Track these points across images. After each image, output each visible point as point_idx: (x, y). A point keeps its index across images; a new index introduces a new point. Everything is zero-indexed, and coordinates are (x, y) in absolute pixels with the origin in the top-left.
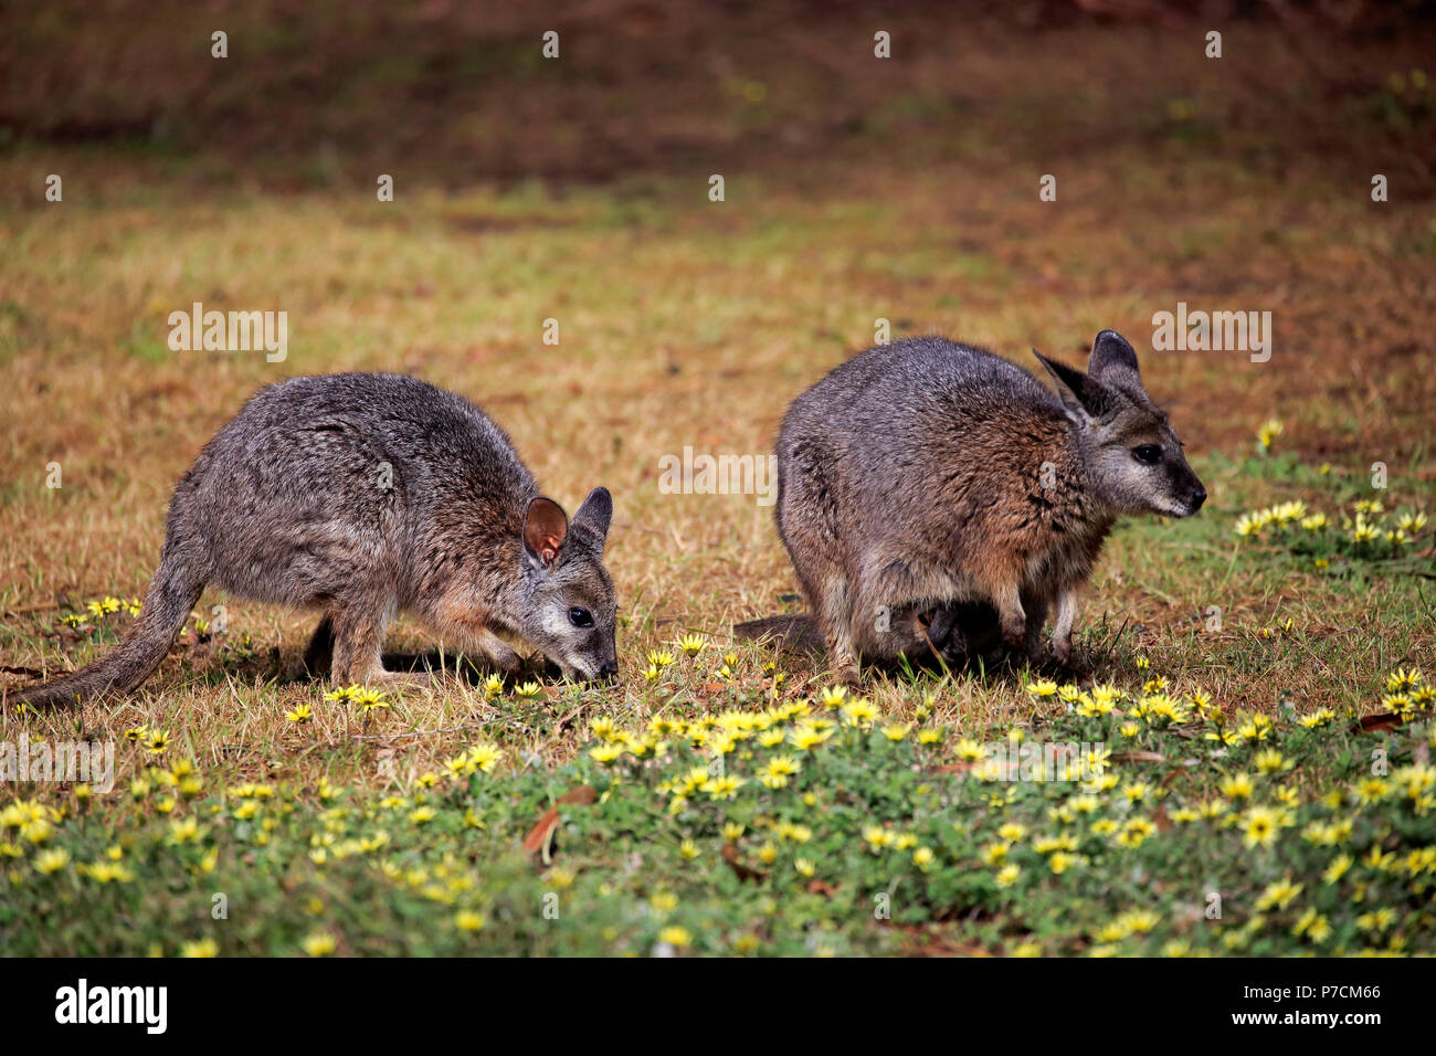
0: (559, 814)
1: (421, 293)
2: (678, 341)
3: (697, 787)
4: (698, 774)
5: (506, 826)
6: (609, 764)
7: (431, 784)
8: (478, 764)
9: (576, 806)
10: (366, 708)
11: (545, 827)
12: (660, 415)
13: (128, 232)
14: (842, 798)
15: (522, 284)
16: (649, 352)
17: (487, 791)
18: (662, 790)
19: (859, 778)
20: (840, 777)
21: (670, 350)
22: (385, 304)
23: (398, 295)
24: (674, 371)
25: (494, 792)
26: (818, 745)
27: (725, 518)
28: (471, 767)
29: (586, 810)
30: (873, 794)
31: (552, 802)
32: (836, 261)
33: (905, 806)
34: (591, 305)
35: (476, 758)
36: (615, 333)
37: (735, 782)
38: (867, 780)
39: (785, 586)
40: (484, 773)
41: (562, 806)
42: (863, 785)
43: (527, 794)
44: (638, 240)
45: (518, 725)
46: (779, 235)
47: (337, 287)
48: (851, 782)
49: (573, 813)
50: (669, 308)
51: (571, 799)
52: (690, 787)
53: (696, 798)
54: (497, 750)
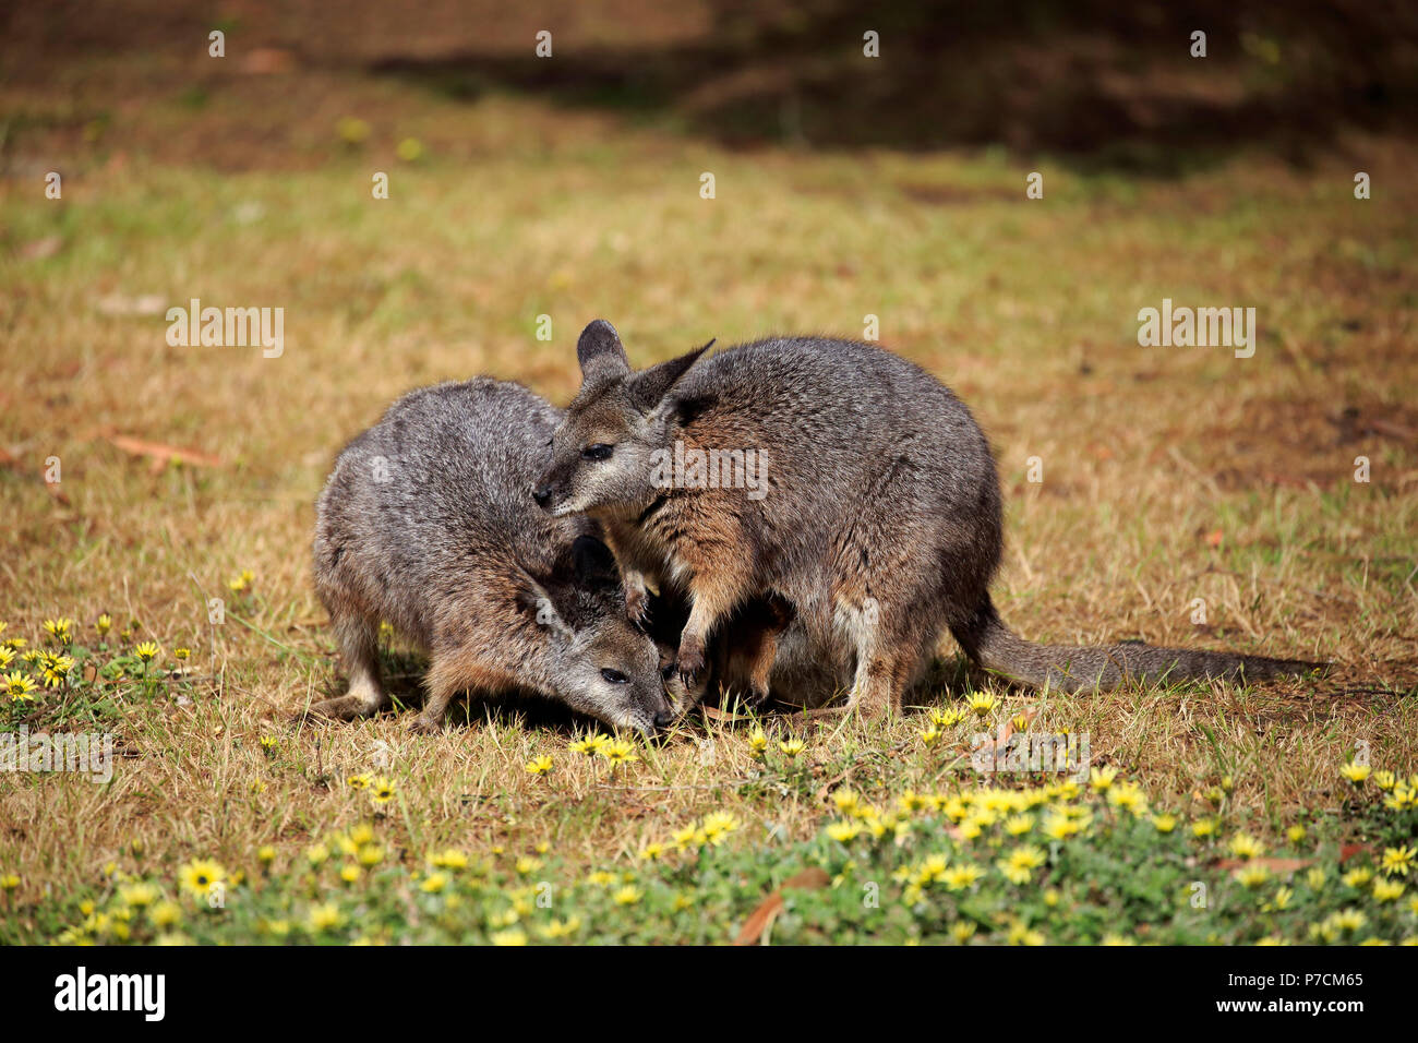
0: (783, 899)
1: (843, 272)
2: (1100, 337)
3: (933, 875)
4: (936, 862)
5: (729, 909)
6: (847, 844)
7: (657, 857)
8: (709, 837)
9: (803, 891)
10: (613, 761)
11: (766, 914)
12: (1053, 423)
13: (562, 193)
14: (1097, 897)
15: (952, 266)
16: (1064, 350)
17: (717, 867)
18: (900, 877)
19: (1115, 875)
20: (1095, 871)
21: (1087, 346)
22: (804, 282)
23: (817, 271)
24: (1086, 370)
25: (723, 868)
26: (1073, 836)
27: (1090, 546)
28: (700, 838)
29: (815, 895)
30: (1130, 893)
31: (776, 886)
32: (1302, 249)
33: (1165, 908)
34: (1020, 292)
35: (708, 828)
36: (1034, 324)
37: (973, 872)
38: (1126, 876)
39: (1133, 629)
40: (713, 846)
41: (788, 891)
42: (1120, 882)
43: (753, 874)
44: (1097, 218)
45: (781, 786)
46: (1252, 217)
47: (758, 262)
48: (1105, 879)
49: (799, 899)
50: (1099, 299)
51: (799, 882)
52: (925, 877)
53: (931, 887)
54: (734, 819)
